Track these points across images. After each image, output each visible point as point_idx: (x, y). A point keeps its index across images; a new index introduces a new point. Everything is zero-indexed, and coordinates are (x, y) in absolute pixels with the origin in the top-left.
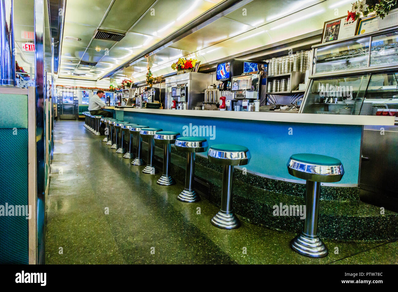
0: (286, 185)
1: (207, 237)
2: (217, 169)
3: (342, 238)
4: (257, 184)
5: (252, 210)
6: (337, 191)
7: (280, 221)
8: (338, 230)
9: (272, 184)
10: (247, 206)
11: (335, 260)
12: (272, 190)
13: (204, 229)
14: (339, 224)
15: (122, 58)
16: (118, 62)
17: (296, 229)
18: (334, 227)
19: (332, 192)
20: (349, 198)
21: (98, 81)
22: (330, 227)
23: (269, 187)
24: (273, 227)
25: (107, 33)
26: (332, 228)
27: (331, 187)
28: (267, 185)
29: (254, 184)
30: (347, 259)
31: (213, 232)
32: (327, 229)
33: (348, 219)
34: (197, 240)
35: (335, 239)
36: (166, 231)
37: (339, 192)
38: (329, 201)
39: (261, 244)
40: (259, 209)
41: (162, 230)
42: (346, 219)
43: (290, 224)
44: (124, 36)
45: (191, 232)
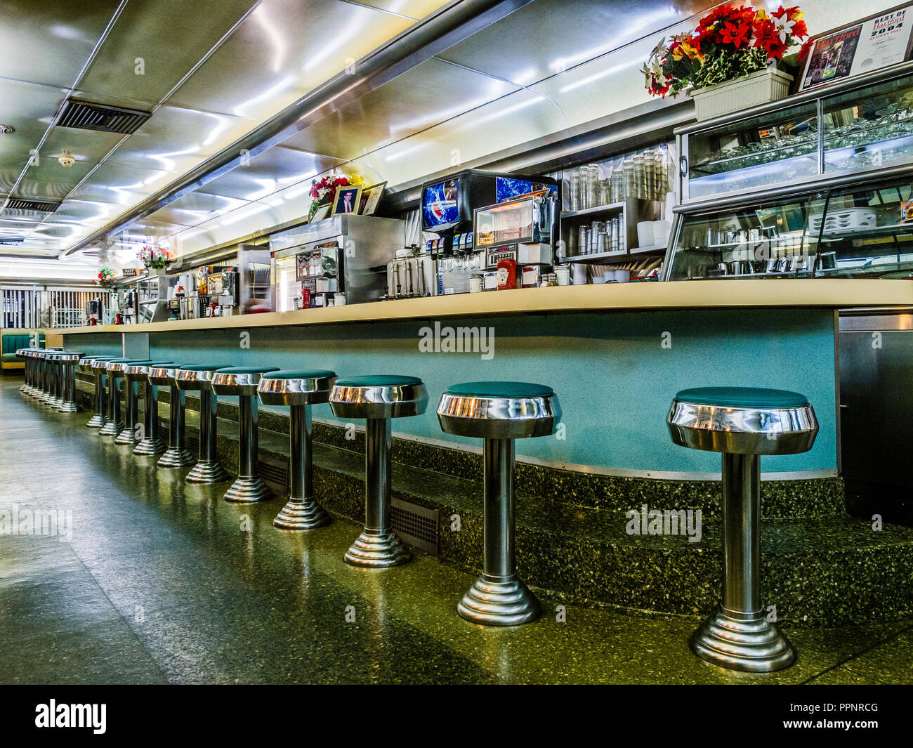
0: (656, 488)
1: (454, 653)
2: (450, 469)
3: (819, 614)
4: (575, 494)
5: (570, 566)
6: (787, 493)
7: (653, 587)
8: (808, 593)
9: (616, 491)
10: (555, 556)
11: (818, 673)
12: (618, 506)
13: (439, 632)
14: (808, 576)
15: (138, 185)
16: (126, 197)
17: (696, 603)
18: (798, 585)
19: (776, 494)
20: (819, 508)
21: (63, 257)
22: (788, 586)
23: (610, 500)
24: (633, 606)
25: (97, 110)
26: (791, 591)
27: (772, 482)
28: (601, 495)
29: (564, 496)
30: (846, 665)
31: (468, 637)
32: (778, 594)
33: (832, 559)
34: (427, 664)
35: (803, 620)
36: (330, 650)
37: (793, 494)
38: (772, 522)
39: (613, 654)
40: (591, 560)
41: (316, 647)
42: (825, 560)
43: (680, 590)
44: (148, 118)
45: (406, 645)
